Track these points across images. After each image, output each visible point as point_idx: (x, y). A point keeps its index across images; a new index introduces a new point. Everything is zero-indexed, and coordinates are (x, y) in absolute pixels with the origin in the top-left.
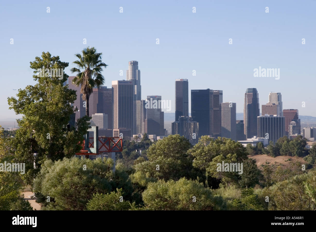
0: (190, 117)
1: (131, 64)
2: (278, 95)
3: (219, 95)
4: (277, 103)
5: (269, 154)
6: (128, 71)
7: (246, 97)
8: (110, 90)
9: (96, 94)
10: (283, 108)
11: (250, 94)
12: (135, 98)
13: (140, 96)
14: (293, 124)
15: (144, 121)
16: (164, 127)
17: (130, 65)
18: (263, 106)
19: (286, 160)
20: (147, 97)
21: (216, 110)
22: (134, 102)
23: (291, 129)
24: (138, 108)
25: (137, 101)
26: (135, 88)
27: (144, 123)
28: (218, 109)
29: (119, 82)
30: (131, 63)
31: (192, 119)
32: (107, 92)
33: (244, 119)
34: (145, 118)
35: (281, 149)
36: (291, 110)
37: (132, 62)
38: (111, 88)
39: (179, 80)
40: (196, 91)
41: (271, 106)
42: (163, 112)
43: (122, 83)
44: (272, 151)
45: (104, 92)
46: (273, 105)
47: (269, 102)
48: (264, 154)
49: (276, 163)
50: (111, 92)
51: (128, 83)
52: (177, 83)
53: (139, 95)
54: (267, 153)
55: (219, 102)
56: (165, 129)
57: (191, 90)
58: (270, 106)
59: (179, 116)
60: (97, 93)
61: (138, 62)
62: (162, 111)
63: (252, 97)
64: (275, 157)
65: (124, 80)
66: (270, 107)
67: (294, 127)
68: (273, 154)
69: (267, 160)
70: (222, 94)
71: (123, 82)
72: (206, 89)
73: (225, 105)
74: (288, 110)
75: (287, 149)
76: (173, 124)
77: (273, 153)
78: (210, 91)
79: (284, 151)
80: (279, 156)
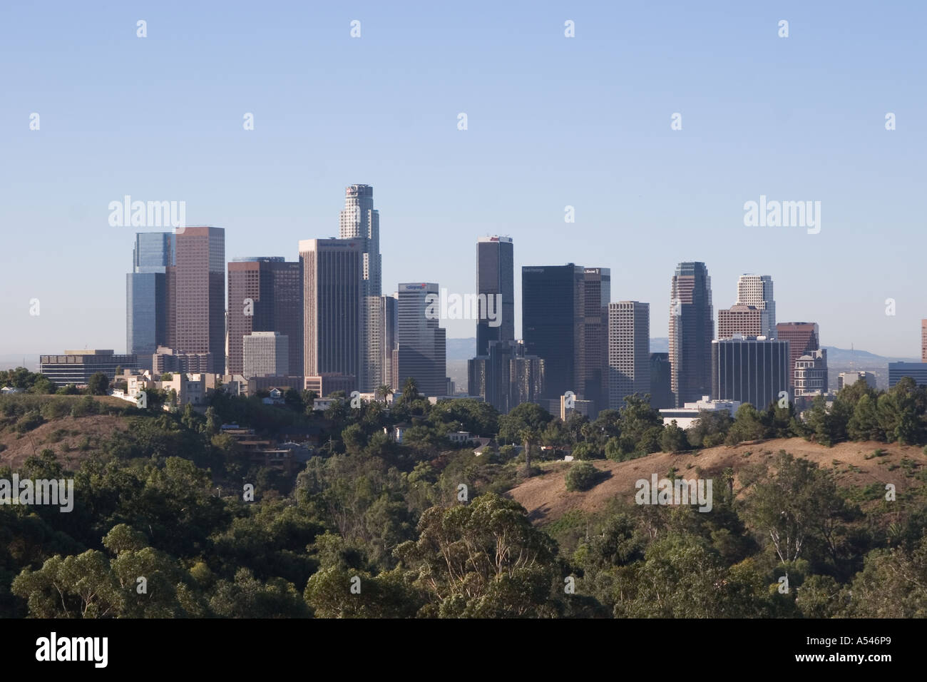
0: (520, 344)
1: (352, 193)
2: (764, 284)
3: (600, 282)
4: (760, 305)
5: (812, 437)
6: (344, 214)
7: (674, 287)
8: (295, 266)
9: (255, 278)
10: (776, 320)
11: (685, 280)
12: (364, 289)
13: (377, 284)
14: (806, 364)
15: (390, 355)
16: (445, 373)
17: (349, 198)
18: (722, 313)
19: (869, 454)
20: (398, 288)
21: (593, 323)
22: (361, 300)
23: (802, 377)
24: (373, 319)
25: (370, 298)
26: (365, 260)
27: (389, 359)
28: (598, 320)
29: (320, 243)
30: (352, 191)
31: (526, 349)
32: (286, 272)
33: (670, 351)
34: (392, 345)
35: (852, 419)
36: (798, 324)
37: (357, 186)
38: (298, 261)
39: (488, 240)
40: (537, 270)
41: (745, 313)
42: (444, 330)
43: (327, 245)
44: (823, 427)
45: (278, 272)
46: (749, 311)
47: (738, 301)
48: (797, 436)
49: (836, 464)
50: (298, 272)
51: (345, 245)
52: (483, 248)
53: (376, 282)
54: (806, 433)
55: (600, 302)
56: (449, 379)
57: (523, 267)
58: (741, 313)
59: (490, 342)
60: (257, 276)
61: (371, 188)
62: (441, 326)
63: (693, 287)
64: (831, 446)
65: (334, 239)
66: (743, 315)
67: (808, 372)
68: (826, 436)
69: (806, 456)
70: (607, 278)
71: (331, 245)
72: (564, 265)
73: (618, 308)
74: (790, 323)
75: (869, 421)
76: (473, 364)
77: (827, 433)
78: (575, 272)
79: (861, 427)
80: (845, 440)
